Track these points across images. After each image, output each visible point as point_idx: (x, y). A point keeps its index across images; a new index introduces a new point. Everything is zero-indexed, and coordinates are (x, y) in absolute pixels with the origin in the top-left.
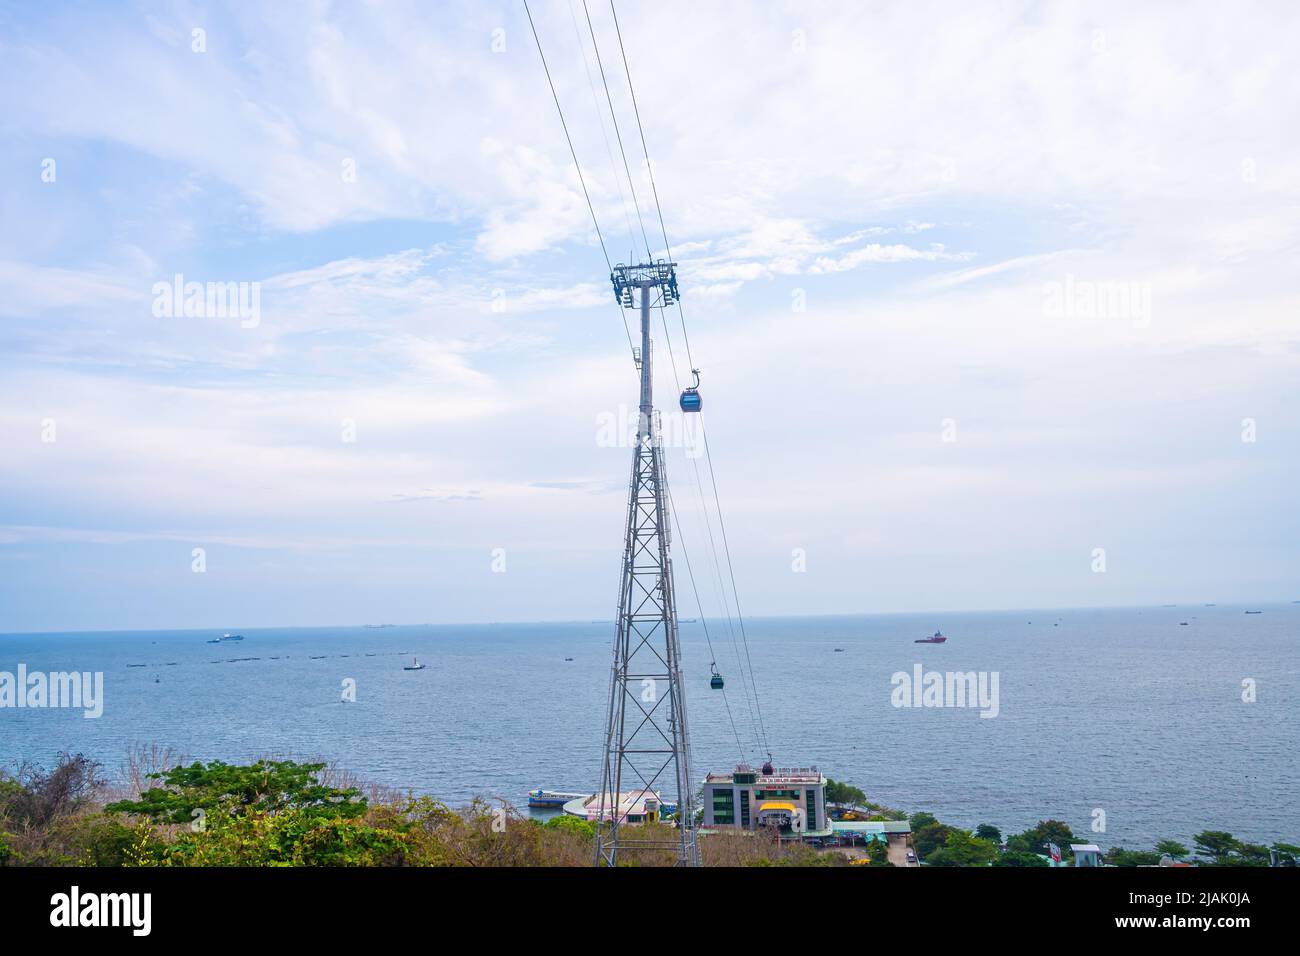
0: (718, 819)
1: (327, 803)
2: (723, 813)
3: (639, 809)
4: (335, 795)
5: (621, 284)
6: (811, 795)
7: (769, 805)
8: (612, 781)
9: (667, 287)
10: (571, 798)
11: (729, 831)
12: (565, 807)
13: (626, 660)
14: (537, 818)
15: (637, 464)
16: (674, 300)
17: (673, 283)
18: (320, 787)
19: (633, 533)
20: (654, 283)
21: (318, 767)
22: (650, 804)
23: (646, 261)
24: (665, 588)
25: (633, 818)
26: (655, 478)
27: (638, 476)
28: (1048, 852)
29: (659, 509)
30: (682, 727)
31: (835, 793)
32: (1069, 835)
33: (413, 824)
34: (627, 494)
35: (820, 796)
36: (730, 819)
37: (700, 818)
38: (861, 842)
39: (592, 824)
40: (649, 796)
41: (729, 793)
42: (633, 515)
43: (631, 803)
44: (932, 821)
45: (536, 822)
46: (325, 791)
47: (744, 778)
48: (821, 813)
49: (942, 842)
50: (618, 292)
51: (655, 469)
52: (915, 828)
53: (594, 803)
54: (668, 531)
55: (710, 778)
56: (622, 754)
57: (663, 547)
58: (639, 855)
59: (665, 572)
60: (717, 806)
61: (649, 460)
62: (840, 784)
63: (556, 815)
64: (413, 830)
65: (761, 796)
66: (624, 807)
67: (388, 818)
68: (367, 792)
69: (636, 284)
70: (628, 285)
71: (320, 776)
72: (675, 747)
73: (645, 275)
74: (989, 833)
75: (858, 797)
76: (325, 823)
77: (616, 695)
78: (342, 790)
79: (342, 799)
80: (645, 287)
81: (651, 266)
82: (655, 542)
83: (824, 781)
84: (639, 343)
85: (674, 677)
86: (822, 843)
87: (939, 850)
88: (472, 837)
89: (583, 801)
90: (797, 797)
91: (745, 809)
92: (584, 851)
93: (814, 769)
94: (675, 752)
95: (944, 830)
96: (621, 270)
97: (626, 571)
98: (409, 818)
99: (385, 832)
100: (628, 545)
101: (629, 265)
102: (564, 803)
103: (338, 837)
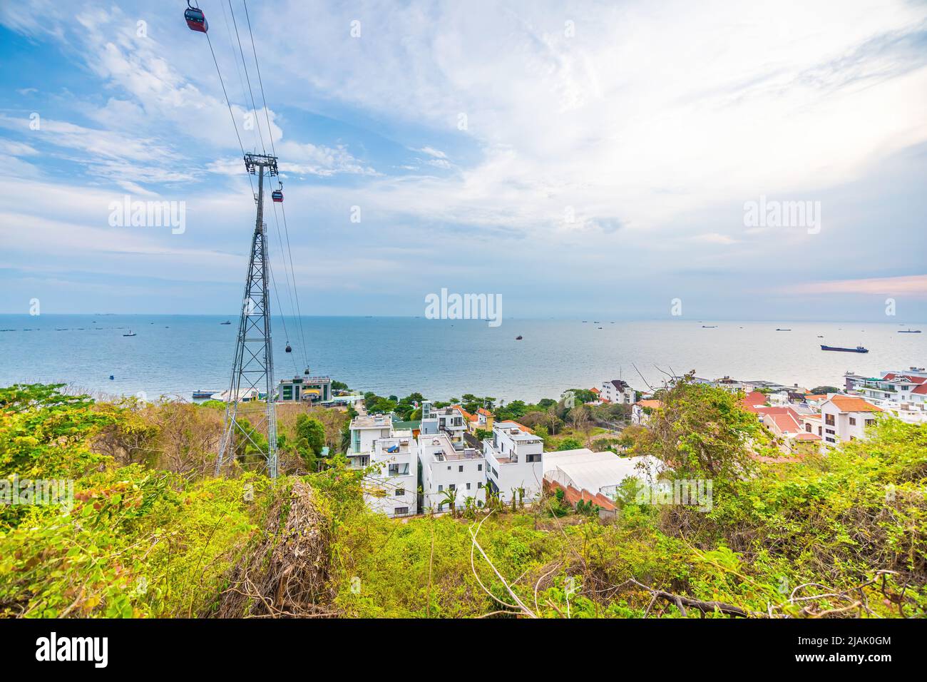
0: (285, 398)
1: (66, 403)
2: (288, 395)
3: (249, 396)
4: (71, 399)
5: (249, 162)
6: (325, 387)
7: (308, 391)
8: (235, 384)
9: (272, 168)
10: (214, 392)
11: (290, 402)
12: (211, 397)
13: (244, 332)
14: (197, 402)
15: (254, 247)
16: (276, 175)
17: (275, 166)
18: (61, 396)
19: (251, 277)
20: (266, 165)
21: (59, 386)
22: (254, 393)
23: (263, 154)
24: (265, 302)
25: (245, 400)
26: (262, 254)
27: (254, 252)
28: (414, 404)
29: (264, 268)
30: (270, 362)
31: (336, 386)
32: (422, 398)
33: (124, 410)
34: (248, 259)
35: (329, 387)
36: (290, 398)
37: (277, 399)
38: (345, 404)
39: (226, 403)
40: (255, 390)
41: (290, 387)
42: (251, 269)
43: (244, 393)
44: (373, 395)
45: (196, 404)
46: (65, 397)
47: (298, 381)
48: (329, 394)
49: (376, 402)
50: (248, 166)
51: (263, 250)
52: (366, 398)
53: (227, 394)
54: (268, 277)
55: (282, 381)
56: (241, 373)
57: (265, 285)
58: (248, 415)
59: (265, 294)
60: (285, 393)
61: (260, 245)
62: (339, 383)
63: (207, 400)
64: (124, 412)
65: (304, 388)
66: (241, 395)
67: (110, 408)
68: (95, 396)
69: (257, 164)
70: (253, 163)
71: (62, 390)
72: (266, 370)
73: (262, 160)
74: (393, 398)
75: (345, 387)
76: (59, 414)
77: (239, 348)
78: (77, 395)
79: (77, 401)
80: (262, 166)
81: (265, 156)
82: (261, 283)
83: (331, 381)
84: (257, 191)
85: (268, 341)
86: (328, 405)
87: (375, 405)
88: (160, 413)
89: (221, 393)
90: (320, 388)
91: (297, 394)
92: (220, 415)
93: (327, 377)
94: (266, 372)
95: (377, 398)
96: (249, 155)
97: (246, 294)
98: (122, 407)
99: (102, 413)
100: (248, 282)
101: (253, 154)
102: (210, 395)
103: (68, 419)
